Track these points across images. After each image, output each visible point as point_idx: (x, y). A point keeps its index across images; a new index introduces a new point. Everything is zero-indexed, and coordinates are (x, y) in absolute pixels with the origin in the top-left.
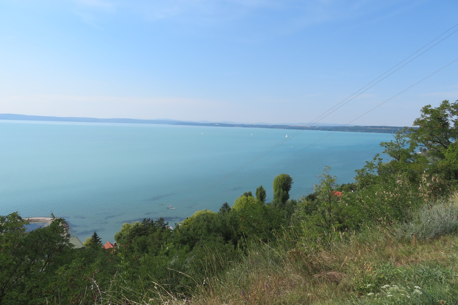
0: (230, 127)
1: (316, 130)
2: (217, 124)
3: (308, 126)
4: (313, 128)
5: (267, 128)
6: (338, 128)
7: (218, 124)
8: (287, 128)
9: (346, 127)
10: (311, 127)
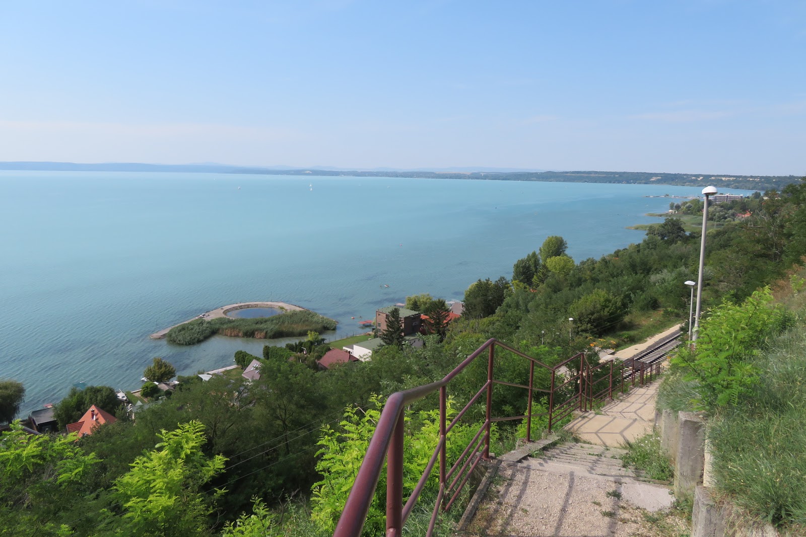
0: (333, 175)
1: (482, 179)
2: (308, 172)
3: (468, 172)
4: (476, 176)
5: (397, 177)
6: (519, 175)
7: (309, 170)
8: (433, 177)
9: (532, 174)
10: (472, 174)
